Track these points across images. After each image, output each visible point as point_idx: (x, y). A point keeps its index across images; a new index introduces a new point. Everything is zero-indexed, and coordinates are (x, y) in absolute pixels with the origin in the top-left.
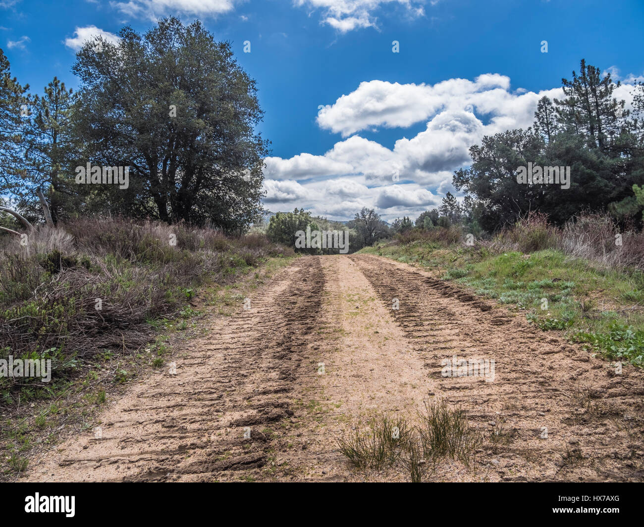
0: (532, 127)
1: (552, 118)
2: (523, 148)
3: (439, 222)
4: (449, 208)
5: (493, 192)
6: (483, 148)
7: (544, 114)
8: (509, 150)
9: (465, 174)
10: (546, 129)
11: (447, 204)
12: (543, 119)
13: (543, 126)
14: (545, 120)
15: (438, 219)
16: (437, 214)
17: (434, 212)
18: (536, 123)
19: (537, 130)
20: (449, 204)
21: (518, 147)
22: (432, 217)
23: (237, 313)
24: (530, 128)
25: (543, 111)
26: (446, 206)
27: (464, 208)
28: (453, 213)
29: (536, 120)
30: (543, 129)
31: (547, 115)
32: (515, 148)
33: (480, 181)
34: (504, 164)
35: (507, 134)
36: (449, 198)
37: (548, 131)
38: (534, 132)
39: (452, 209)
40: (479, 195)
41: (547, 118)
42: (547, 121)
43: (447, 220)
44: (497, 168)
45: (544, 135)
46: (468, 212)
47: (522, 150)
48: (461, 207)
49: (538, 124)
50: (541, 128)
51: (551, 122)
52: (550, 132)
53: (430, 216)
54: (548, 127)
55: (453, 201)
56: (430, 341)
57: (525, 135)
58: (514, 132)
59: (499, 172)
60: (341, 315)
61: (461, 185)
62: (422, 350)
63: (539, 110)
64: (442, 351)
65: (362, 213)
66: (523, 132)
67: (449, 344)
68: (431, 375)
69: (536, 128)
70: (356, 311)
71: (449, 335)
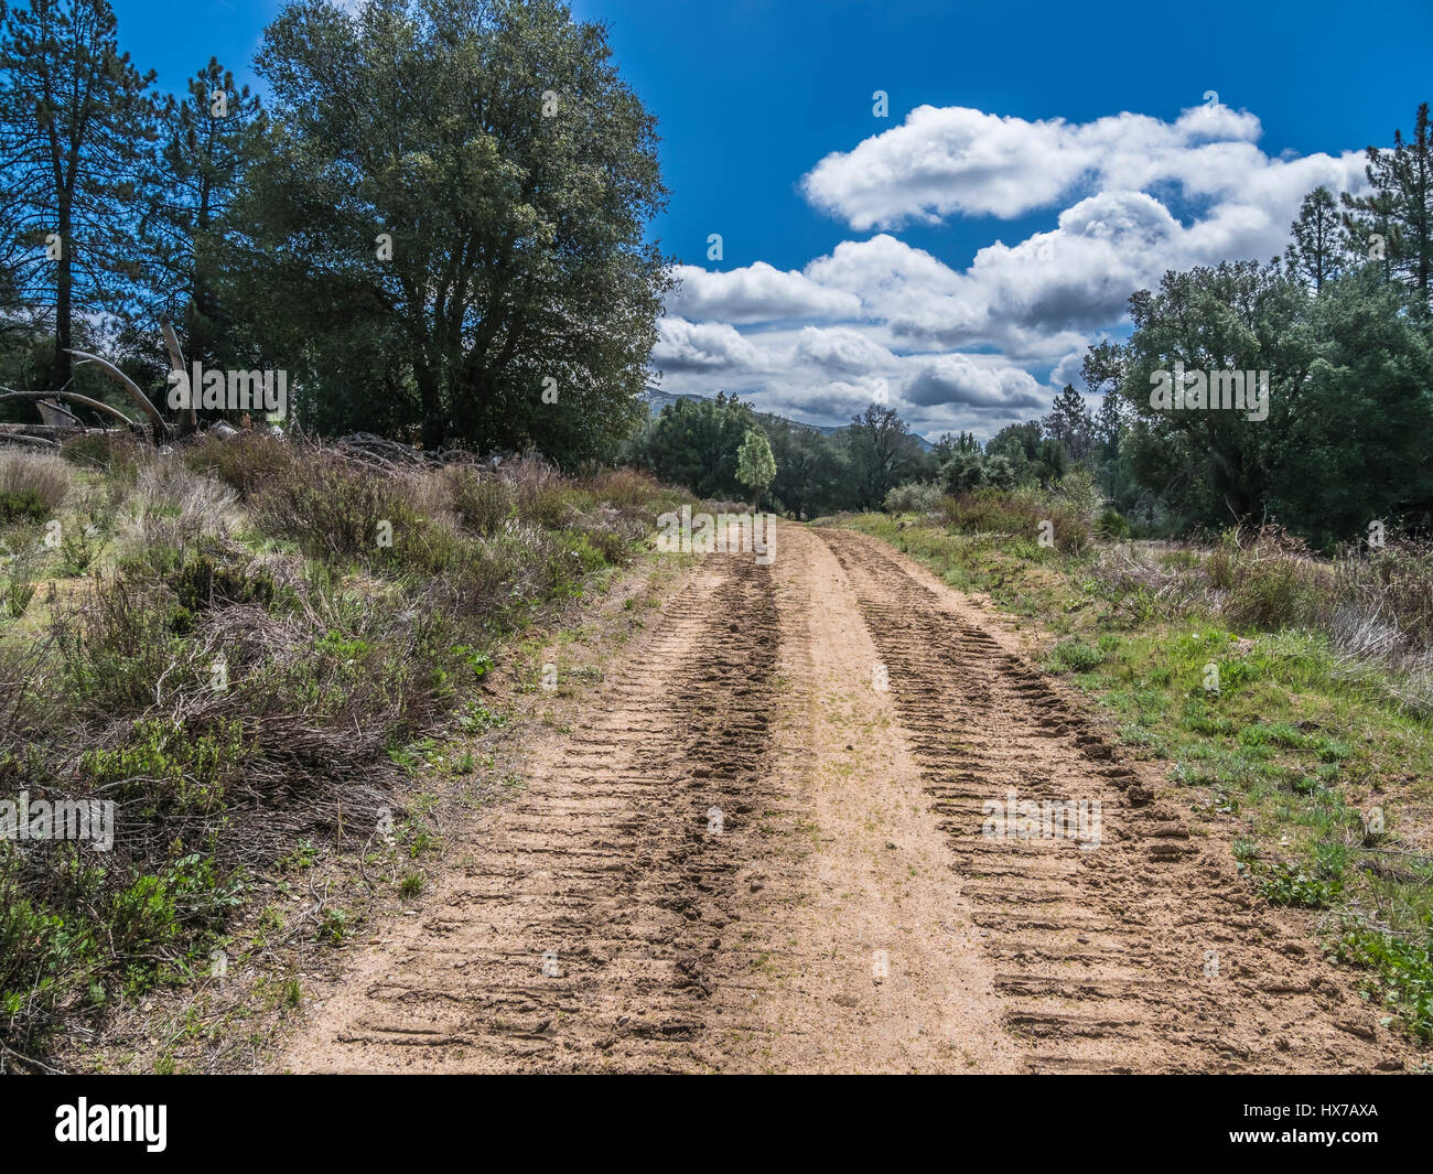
0: (1282, 257)
1: (1331, 241)
2: (1256, 305)
3: (1040, 451)
4: (1066, 420)
6: (1161, 298)
7: (1315, 228)
8: (1221, 310)
9: (1113, 355)
10: (1314, 265)
11: (1062, 412)
12: (1312, 240)
13: (1307, 258)
14: (1316, 242)
15: (1039, 445)
16: (1038, 434)
17: (1032, 428)
18: (1292, 247)
19: (1292, 265)
20: (1068, 411)
21: (1244, 302)
22: (1026, 439)
23: (584, 727)
24: (1276, 260)
25: (1314, 221)
26: (1060, 416)
27: (1101, 423)
28: (1075, 432)
29: (1294, 240)
30: (1307, 265)
31: (1320, 232)
32: (1234, 305)
34: (1205, 339)
35: (1221, 269)
36: (1068, 399)
37: (1319, 270)
38: (1284, 267)
39: (1073, 423)
41: (1319, 239)
42: (1320, 246)
43: (1059, 449)
45: (1308, 278)
46: (1109, 432)
47: (1252, 309)
48: (1094, 420)
49: (1297, 250)
50: (1303, 261)
51: (1327, 249)
52: (1324, 271)
53: (1020, 437)
54: (1320, 260)
55: (1077, 406)
56: (1011, 898)
57: (1264, 275)
58: (1238, 267)
59: (1191, 357)
60: (813, 769)
61: (1101, 379)
62: (991, 926)
63: (1304, 220)
64: (1036, 933)
65: (869, 415)
66: (1259, 268)
67: (1052, 910)
68: (1009, 1023)
69: (1290, 259)
70: (847, 759)
71: (1053, 878)
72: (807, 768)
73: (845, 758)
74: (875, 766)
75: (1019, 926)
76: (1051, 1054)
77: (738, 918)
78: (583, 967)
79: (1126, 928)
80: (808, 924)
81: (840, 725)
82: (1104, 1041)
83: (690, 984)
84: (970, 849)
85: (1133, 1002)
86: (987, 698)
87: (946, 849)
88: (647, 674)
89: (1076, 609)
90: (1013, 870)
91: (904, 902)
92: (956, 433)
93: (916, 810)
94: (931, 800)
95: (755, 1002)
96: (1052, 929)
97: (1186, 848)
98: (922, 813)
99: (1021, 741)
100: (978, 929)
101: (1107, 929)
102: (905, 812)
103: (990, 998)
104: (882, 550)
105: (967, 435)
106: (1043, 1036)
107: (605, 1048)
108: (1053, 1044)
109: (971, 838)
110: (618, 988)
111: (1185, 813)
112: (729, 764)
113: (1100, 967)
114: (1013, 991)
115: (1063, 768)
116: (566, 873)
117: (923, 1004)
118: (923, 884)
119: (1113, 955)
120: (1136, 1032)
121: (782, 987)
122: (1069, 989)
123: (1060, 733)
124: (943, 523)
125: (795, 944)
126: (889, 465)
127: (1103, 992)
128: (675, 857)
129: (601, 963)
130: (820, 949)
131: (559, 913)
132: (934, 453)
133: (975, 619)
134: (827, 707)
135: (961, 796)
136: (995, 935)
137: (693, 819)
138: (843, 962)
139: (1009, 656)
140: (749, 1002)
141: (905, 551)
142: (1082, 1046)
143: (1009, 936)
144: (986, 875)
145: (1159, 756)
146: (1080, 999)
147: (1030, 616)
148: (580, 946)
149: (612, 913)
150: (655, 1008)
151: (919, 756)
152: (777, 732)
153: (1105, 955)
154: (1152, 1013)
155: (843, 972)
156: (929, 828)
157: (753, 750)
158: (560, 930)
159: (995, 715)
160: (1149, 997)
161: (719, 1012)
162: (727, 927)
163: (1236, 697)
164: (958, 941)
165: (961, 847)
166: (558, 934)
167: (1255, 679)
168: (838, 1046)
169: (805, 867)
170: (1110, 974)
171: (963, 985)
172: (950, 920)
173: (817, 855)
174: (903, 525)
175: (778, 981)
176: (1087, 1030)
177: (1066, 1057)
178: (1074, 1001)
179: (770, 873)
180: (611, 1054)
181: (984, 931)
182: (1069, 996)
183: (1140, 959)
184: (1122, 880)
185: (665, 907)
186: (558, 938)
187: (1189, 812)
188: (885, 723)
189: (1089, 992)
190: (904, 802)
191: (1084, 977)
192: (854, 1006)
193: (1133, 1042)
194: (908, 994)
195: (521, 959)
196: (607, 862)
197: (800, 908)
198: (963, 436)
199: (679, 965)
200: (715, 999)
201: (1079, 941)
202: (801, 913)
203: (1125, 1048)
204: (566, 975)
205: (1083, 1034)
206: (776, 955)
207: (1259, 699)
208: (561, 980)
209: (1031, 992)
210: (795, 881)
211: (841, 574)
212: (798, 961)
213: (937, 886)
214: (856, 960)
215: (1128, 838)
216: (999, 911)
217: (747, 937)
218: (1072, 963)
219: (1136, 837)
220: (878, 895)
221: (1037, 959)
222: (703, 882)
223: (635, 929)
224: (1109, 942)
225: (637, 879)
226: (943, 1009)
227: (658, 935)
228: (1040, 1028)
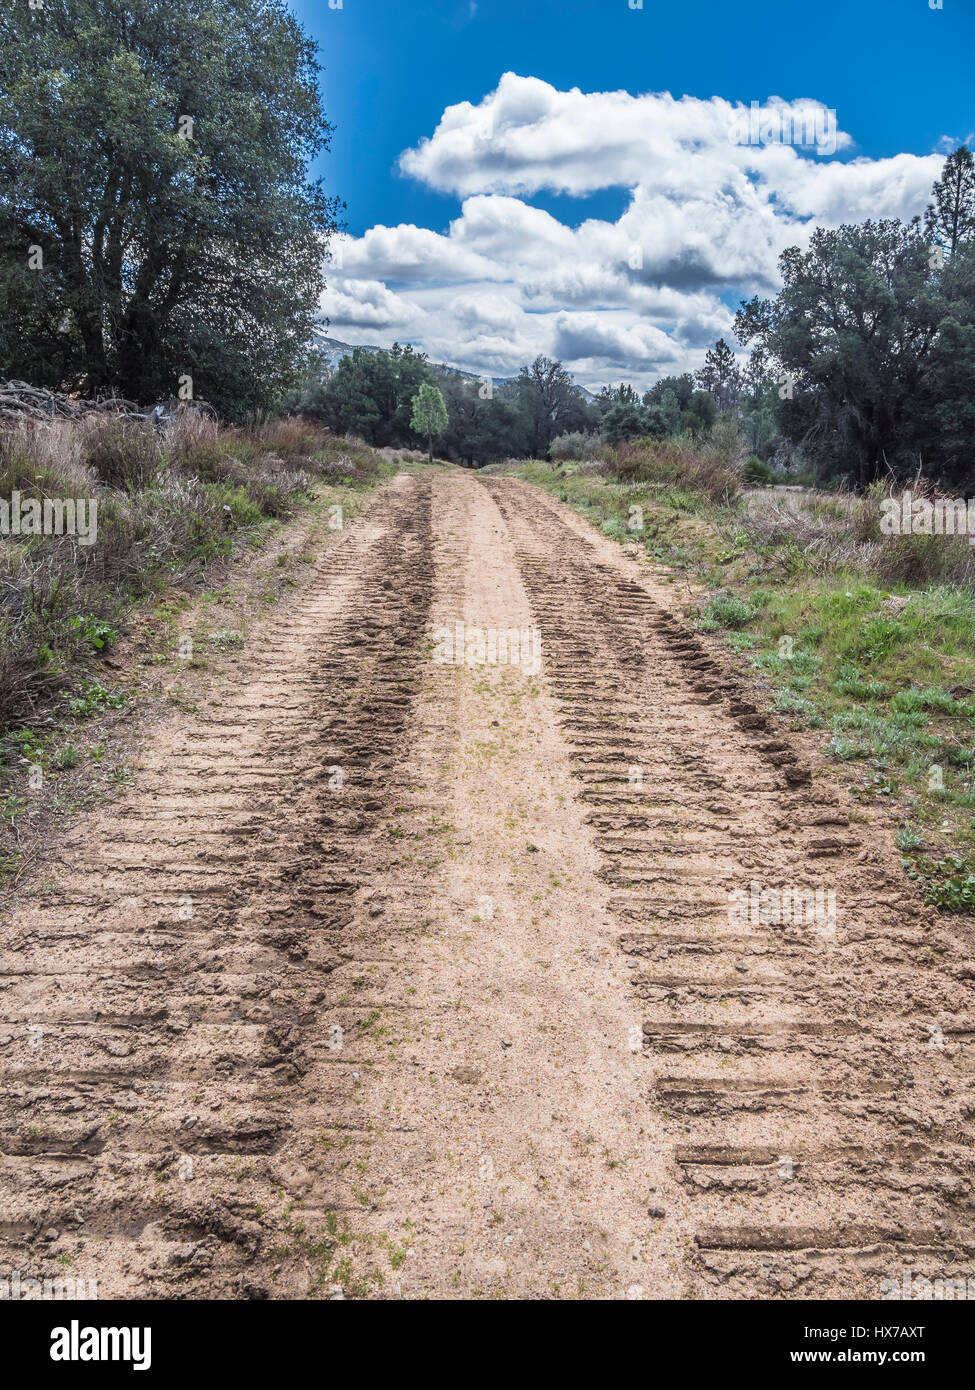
0: (922, 218)
1: (968, 201)
2: (895, 264)
3: (691, 403)
4: (717, 373)
5: (816, 354)
6: (810, 255)
7: (954, 189)
8: (863, 267)
9: (763, 310)
10: (950, 226)
11: (714, 365)
12: (950, 201)
13: (945, 218)
14: (954, 202)
15: (690, 397)
16: (691, 386)
17: (686, 381)
18: (931, 207)
19: (931, 225)
20: (719, 364)
21: (885, 261)
22: (679, 389)
23: (213, 704)
24: (916, 220)
25: (954, 182)
26: (711, 369)
27: (747, 376)
28: (725, 385)
29: (934, 200)
30: (944, 225)
31: (958, 193)
32: (876, 263)
33: (793, 330)
34: (847, 296)
36: (720, 353)
37: (955, 231)
38: (923, 227)
39: (723, 377)
40: (784, 359)
41: (957, 200)
42: (957, 207)
43: (708, 401)
44: (831, 303)
45: (943, 238)
46: (755, 385)
47: (891, 267)
48: (741, 374)
49: (936, 210)
50: (940, 221)
51: (964, 209)
52: (959, 232)
53: (674, 389)
54: (956, 220)
55: (727, 360)
56: (663, 913)
57: (905, 234)
58: (881, 226)
59: (834, 314)
60: (455, 750)
61: (751, 334)
62: (639, 953)
63: (945, 179)
64: (689, 960)
65: (537, 365)
66: (901, 227)
67: (708, 927)
68: (659, 1099)
69: (929, 219)
70: (492, 737)
71: (708, 884)
72: (448, 750)
73: (489, 736)
74: (521, 745)
75: (670, 952)
76: (706, 1142)
77: (350, 958)
78: (154, 1040)
79: (789, 949)
80: (431, 962)
81: (487, 695)
82: (767, 1116)
83: (280, 1060)
84: (619, 848)
85: (798, 1055)
86: (640, 661)
87: (592, 850)
88: (290, 639)
89: (728, 561)
90: (664, 875)
91: (542, 924)
92: (616, 386)
93: (562, 799)
94: (579, 787)
95: (357, 1085)
96: (707, 953)
97: (847, 841)
98: (569, 803)
99: (674, 710)
100: (625, 957)
101: (768, 952)
102: (550, 804)
103: (637, 1057)
104: (543, 499)
105: (627, 387)
106: (698, 1113)
107: (160, 1169)
108: (709, 1126)
109: (619, 834)
110: (192, 1069)
111: (844, 795)
112: (363, 749)
113: (760, 1006)
114: (663, 1047)
115: (716, 743)
116: (158, 900)
117: (559, 1073)
118: (565, 896)
119: (776, 989)
120: (805, 1103)
121: (392, 1058)
122: (727, 1042)
123: (713, 700)
124: (602, 472)
125: (414, 992)
126: (554, 415)
127: (765, 1044)
128: (287, 873)
129: (177, 1032)
130: (442, 999)
131: (139, 958)
132: (596, 404)
133: (630, 571)
134: (476, 674)
135: (611, 780)
136: (645, 965)
137: (316, 820)
138: (468, 1016)
139: (662, 612)
140: (350, 1085)
141: (564, 500)
142: (742, 1125)
143: (658, 966)
144: (634, 882)
145: (814, 726)
146: (739, 1054)
147: (683, 567)
148: (157, 1005)
149: (204, 955)
150: (234, 1099)
151: (569, 732)
152: (421, 707)
153: (766, 990)
154: (821, 1071)
155: (467, 1031)
156: (575, 821)
157: (392, 729)
158: (135, 984)
159: (648, 679)
160: (818, 1050)
161: (313, 1101)
162: (335, 971)
163: (889, 660)
164: (603, 978)
165: (608, 848)
166: (134, 988)
167: (907, 640)
168: (453, 1147)
169: (434, 881)
170: (774, 1014)
171: (607, 1042)
172: (594, 947)
173: (450, 863)
174: (564, 474)
175: (388, 1049)
176: (748, 1103)
177: (723, 1144)
178: (731, 1057)
179: (394, 891)
180: (166, 1179)
181: (630, 958)
182: (726, 1052)
183: (805, 994)
184: (782, 884)
185: (267, 945)
186: (132, 994)
187: (848, 794)
188: (535, 692)
189: (749, 1044)
190: (549, 791)
191: (742, 1021)
192: (475, 1083)
193: (801, 1118)
194: (541, 1059)
195: (79, 1030)
196: (210, 882)
197: (424, 940)
198: (622, 387)
199: (270, 1033)
200: (308, 1082)
201: (739, 969)
202: (426, 946)
203: (792, 1126)
204: (132, 1052)
205: (744, 1108)
206: (390, 1010)
207: (910, 661)
208: (125, 1060)
209: (683, 1048)
210: (423, 902)
211: (501, 524)
212: (414, 1017)
213: (581, 900)
214: (482, 1011)
215: (785, 828)
216: (649, 931)
217: (359, 984)
218: (731, 1001)
219: (793, 826)
220: (514, 916)
221: (690, 998)
222: (315, 908)
223: (228, 979)
224: (770, 969)
225: (241, 906)
226: (582, 1079)
227: (252, 988)
228: (694, 1104)
